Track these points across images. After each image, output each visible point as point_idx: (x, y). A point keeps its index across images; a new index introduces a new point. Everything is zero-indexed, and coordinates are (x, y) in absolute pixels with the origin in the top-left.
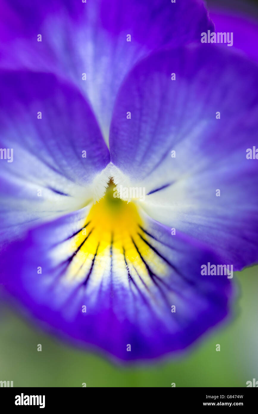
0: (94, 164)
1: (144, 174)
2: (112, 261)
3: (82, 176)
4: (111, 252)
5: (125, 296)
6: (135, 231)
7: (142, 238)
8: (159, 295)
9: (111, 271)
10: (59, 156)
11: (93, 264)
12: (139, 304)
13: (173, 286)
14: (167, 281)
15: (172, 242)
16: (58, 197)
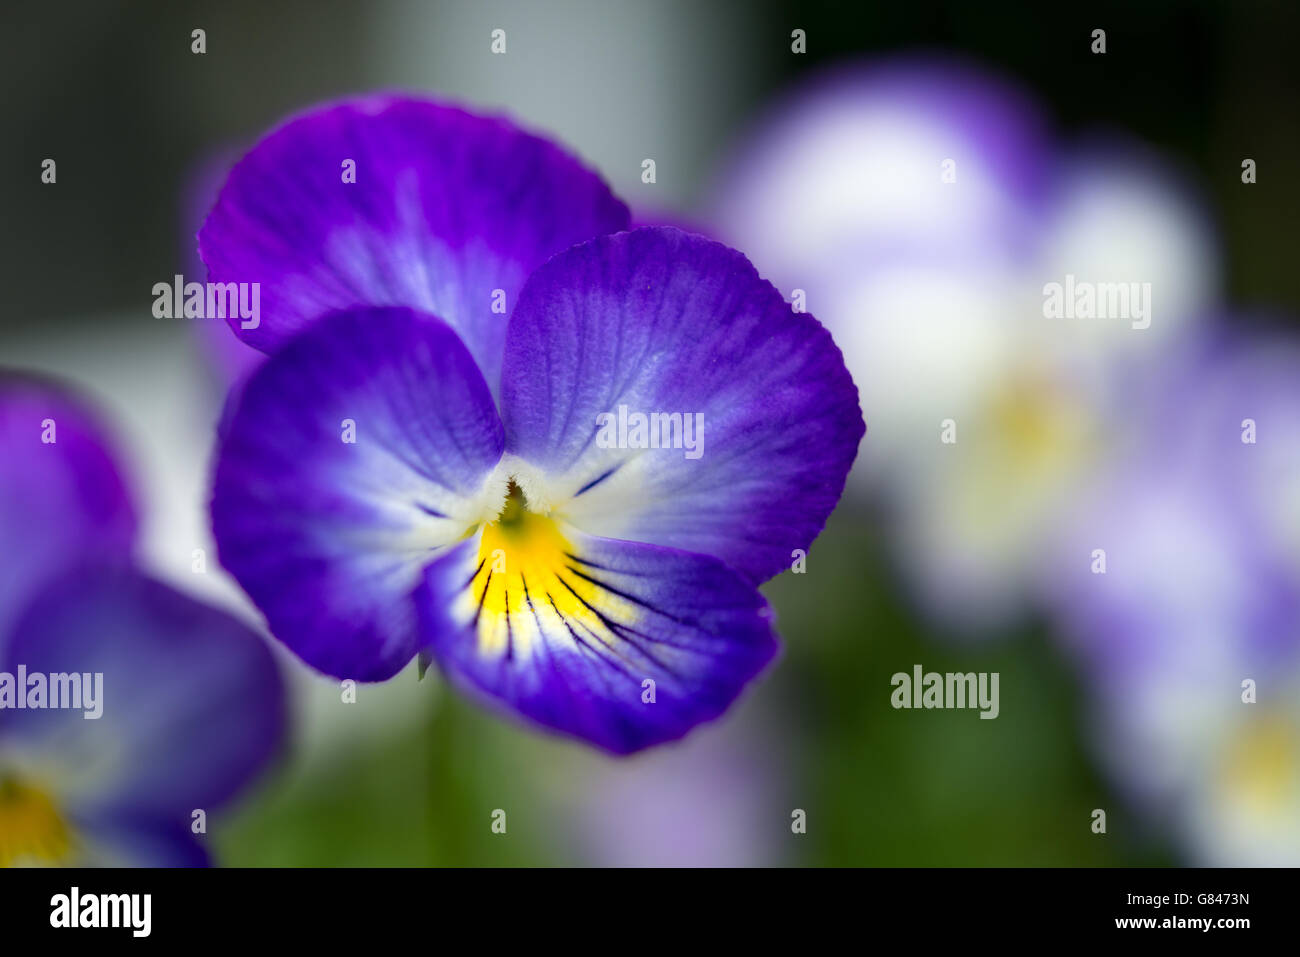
0: (484, 455)
1: (566, 461)
2: (537, 618)
3: (467, 479)
4: (530, 604)
5: (580, 665)
6: (560, 565)
7: (576, 572)
8: (635, 653)
9: (541, 632)
10: (428, 448)
11: (509, 627)
12: (607, 674)
13: (655, 635)
14: (643, 630)
15: (634, 564)
16: (431, 521)
